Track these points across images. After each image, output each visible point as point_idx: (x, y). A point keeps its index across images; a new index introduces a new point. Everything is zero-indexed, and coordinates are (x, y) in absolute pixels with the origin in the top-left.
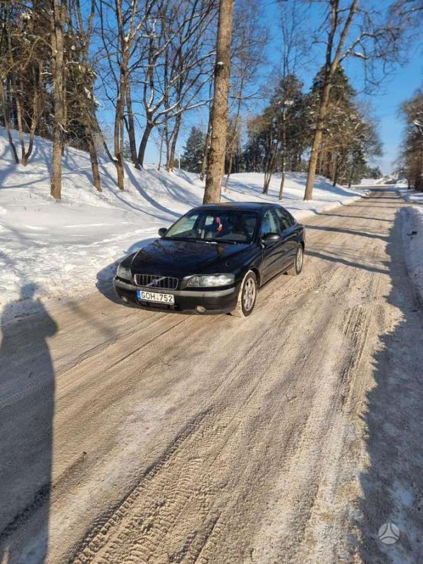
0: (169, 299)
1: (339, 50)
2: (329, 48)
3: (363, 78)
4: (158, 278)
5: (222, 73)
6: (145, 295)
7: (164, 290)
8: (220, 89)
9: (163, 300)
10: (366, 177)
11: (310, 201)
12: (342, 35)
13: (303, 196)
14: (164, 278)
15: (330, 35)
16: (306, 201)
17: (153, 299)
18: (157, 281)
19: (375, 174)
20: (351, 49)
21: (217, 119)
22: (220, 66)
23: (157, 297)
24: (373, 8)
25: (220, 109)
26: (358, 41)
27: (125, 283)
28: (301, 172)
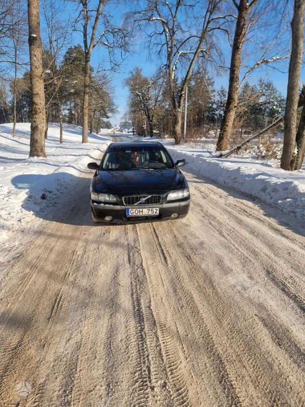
0: (155, 211)
1: (92, 39)
2: (85, 35)
3: (109, 60)
4: (145, 197)
5: (37, 43)
6: (133, 212)
7: (151, 205)
8: (36, 56)
9: (150, 213)
10: (102, 128)
11: (87, 144)
12: (94, 28)
13: (82, 141)
14: (150, 196)
15: (84, 27)
16: (84, 144)
17: (141, 213)
18: (144, 199)
19: (108, 126)
20: (99, 39)
21: (35, 79)
22: (33, 37)
23: (146, 212)
24: (109, 13)
25: (37, 71)
26: (104, 34)
27: (111, 206)
28: (72, 124)
